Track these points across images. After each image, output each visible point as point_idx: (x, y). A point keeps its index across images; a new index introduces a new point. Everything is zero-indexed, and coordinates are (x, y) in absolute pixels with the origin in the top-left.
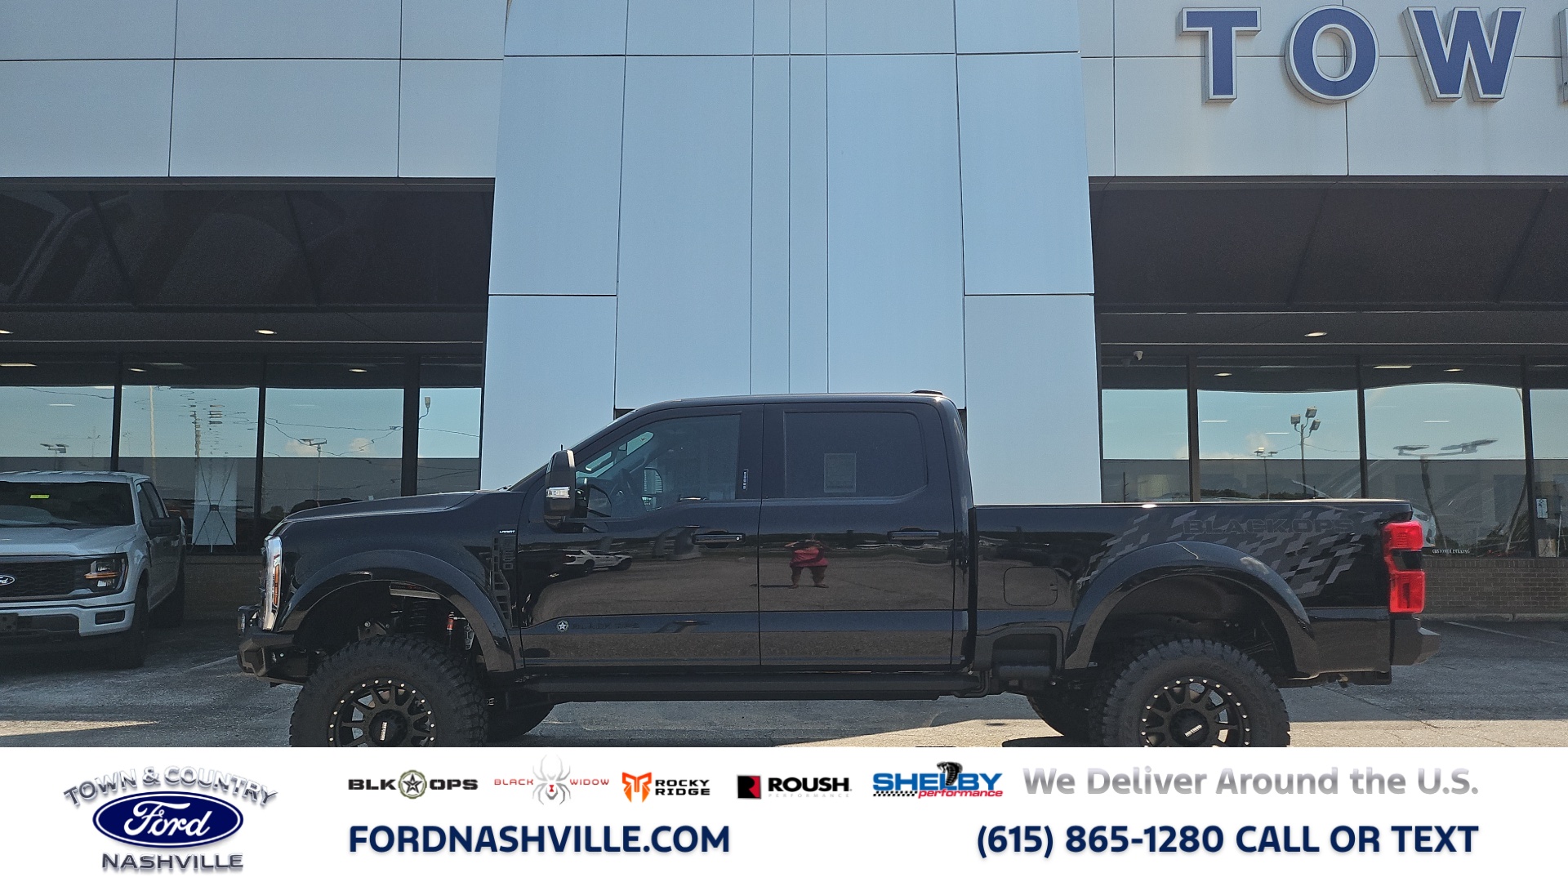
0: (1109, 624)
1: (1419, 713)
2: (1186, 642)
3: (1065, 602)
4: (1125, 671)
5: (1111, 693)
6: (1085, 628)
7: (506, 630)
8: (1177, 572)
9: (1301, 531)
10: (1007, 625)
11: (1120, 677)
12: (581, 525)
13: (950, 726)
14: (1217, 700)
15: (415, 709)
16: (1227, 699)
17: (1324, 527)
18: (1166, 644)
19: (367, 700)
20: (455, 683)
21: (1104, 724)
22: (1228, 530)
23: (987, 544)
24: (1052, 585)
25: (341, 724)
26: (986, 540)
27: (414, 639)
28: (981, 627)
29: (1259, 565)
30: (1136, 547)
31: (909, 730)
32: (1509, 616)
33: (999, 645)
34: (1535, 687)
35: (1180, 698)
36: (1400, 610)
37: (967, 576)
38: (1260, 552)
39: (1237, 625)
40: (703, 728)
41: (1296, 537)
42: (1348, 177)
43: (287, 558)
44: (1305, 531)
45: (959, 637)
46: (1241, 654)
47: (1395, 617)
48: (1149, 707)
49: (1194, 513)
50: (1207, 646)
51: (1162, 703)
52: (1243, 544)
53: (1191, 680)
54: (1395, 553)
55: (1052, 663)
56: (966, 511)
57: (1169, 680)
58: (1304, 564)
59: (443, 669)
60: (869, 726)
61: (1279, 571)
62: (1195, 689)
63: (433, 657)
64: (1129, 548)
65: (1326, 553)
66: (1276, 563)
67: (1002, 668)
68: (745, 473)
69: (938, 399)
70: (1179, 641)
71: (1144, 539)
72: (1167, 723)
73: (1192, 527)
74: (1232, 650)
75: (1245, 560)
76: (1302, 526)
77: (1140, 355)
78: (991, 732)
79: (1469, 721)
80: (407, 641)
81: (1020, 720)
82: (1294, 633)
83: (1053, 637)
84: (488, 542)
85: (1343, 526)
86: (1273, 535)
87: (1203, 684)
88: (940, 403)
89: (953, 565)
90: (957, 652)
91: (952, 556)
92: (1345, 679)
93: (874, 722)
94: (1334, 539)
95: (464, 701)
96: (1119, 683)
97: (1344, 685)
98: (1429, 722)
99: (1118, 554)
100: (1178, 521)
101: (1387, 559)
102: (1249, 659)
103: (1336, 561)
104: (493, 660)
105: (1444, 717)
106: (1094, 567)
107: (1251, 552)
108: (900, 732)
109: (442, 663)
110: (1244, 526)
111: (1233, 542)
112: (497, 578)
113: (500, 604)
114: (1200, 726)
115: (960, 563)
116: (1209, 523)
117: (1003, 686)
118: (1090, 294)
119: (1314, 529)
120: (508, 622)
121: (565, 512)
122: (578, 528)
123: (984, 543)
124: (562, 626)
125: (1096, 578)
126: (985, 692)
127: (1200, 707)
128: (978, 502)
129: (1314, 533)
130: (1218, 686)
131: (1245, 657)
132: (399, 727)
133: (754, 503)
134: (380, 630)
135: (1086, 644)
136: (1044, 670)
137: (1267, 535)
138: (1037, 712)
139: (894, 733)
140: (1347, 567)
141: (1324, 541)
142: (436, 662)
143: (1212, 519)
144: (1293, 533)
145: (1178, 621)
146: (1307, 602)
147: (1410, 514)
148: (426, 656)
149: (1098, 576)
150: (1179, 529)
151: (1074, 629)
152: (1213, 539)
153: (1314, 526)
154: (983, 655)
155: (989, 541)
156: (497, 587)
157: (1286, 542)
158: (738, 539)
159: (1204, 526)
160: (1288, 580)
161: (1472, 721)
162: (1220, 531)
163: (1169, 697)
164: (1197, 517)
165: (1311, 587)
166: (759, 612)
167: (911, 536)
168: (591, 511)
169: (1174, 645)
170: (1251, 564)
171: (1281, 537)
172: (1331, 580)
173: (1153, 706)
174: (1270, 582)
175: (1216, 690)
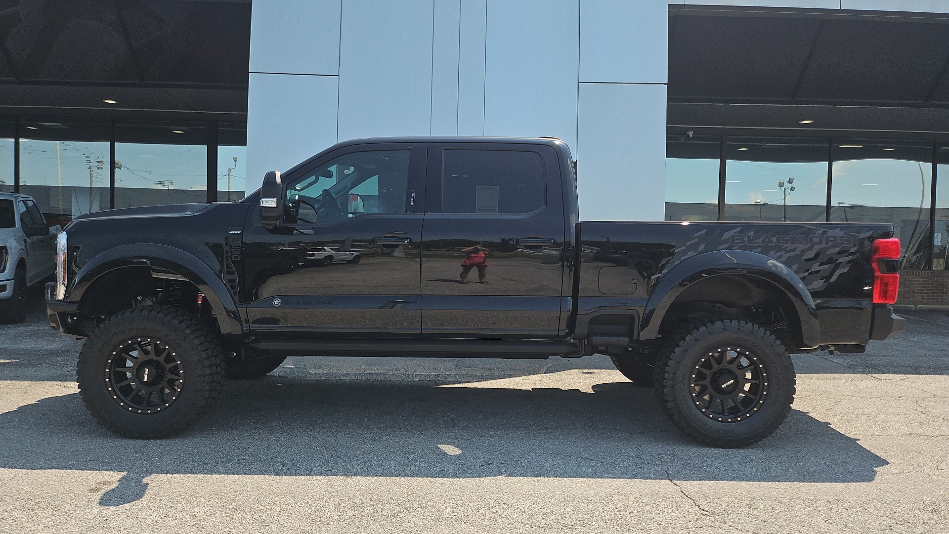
0: (673, 308)
1: (866, 369)
2: (727, 322)
3: (642, 292)
4: (682, 342)
5: (671, 357)
6: (656, 311)
7: (235, 304)
8: (720, 273)
9: (815, 243)
10: (600, 307)
11: (678, 346)
12: (292, 229)
13: (557, 373)
14: (744, 362)
15: (169, 359)
16: (752, 362)
18: (713, 323)
19: (135, 353)
20: (197, 342)
21: (665, 379)
22: (763, 242)
23: (587, 251)
24: (633, 280)
25: (114, 369)
26: (587, 248)
27: (167, 310)
28: (581, 309)
29: (780, 267)
30: (696, 253)
31: (530, 376)
32: (913, 306)
33: (592, 322)
34: (938, 353)
35: (720, 360)
36: (880, 302)
37: (572, 274)
38: (784, 259)
39: (760, 310)
40: (391, 372)
41: (811, 248)
42: (840, 11)
43: (71, 248)
44: (818, 243)
45: (565, 316)
46: (766, 331)
47: (875, 306)
48: (697, 367)
49: (739, 229)
50: (742, 325)
51: (707, 365)
52: (772, 253)
53: (729, 349)
54: (879, 261)
55: (630, 335)
56: (574, 226)
57: (714, 348)
58: (815, 267)
59: (188, 331)
60: (503, 373)
61: (797, 272)
62: (731, 354)
63: (181, 322)
64: (690, 254)
65: (830, 261)
66: (795, 267)
67: (594, 338)
68: (413, 194)
69: (557, 142)
70: (722, 321)
71: (702, 247)
72: (709, 378)
73: (737, 239)
74: (759, 328)
75: (770, 263)
76: (816, 240)
77: (691, 134)
78: (584, 378)
79: (900, 375)
80: (162, 310)
81: (604, 370)
82: (803, 316)
83: (632, 317)
84: (220, 240)
85: (844, 240)
86: (794, 246)
87: (737, 352)
88: (558, 146)
89: (563, 266)
90: (564, 324)
91: (562, 259)
92: (833, 348)
93: (506, 370)
94: (838, 249)
95: (204, 355)
96: (677, 350)
97: (831, 353)
98: (874, 375)
99: (683, 258)
100: (727, 235)
101: (874, 265)
102: (771, 335)
103: (838, 266)
104: (227, 326)
105: (883, 372)
106: (663, 267)
107: (778, 258)
108: (524, 377)
109: (187, 327)
110: (774, 239)
111: (765, 251)
112: (228, 267)
113: (231, 285)
114: (732, 381)
115: (567, 264)
116: (749, 237)
117: (594, 350)
118: (664, 84)
119: (824, 243)
120: (237, 298)
121: (275, 218)
122: (290, 231)
123: (586, 250)
124: (277, 302)
125: (665, 275)
126: (582, 353)
127: (733, 367)
128: (582, 219)
129: (823, 246)
130: (747, 353)
131: (768, 333)
132: (157, 372)
133: (420, 216)
134: (149, 302)
135: (656, 322)
136: (625, 340)
137: (790, 246)
138: (616, 366)
139: (519, 378)
140: (845, 270)
141: (829, 252)
142: (183, 325)
143: (751, 234)
144: (808, 246)
145: (720, 307)
146: (815, 294)
147: (892, 233)
148: (175, 321)
149: (666, 274)
150: (727, 240)
151: (647, 312)
152: (751, 248)
153: (824, 241)
154: (582, 328)
155: (590, 249)
156: (228, 273)
157: (804, 251)
158: (406, 242)
159: (745, 239)
160: (803, 279)
161: (902, 375)
162: (757, 242)
163: (711, 359)
164: (741, 232)
165: (819, 284)
166: (421, 295)
167: (533, 243)
168: (300, 219)
169: (718, 324)
170: (775, 266)
171: (801, 247)
172: (833, 279)
173: (700, 367)
174: (788, 278)
175: (746, 356)
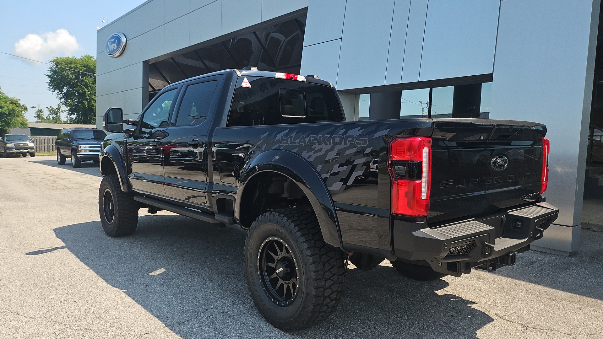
7: (125, 176)
9: (336, 143)
17: (349, 141)
41: (332, 149)
44: (339, 144)
48: (260, 250)
49: (287, 131)
53: (276, 238)
57: (268, 236)
58: (336, 168)
65: (348, 162)
66: (320, 167)
71: (264, 147)
73: (284, 140)
76: (337, 140)
85: (361, 140)
90: (208, 203)
94: (354, 150)
99: (254, 157)
100: (279, 136)
103: (354, 168)
107: (308, 158)
110: (307, 140)
113: (125, 166)
114: (282, 269)
116: (291, 138)
119: (343, 143)
120: (126, 173)
124: (133, 176)
129: (343, 146)
130: (286, 245)
137: (317, 147)
140: (361, 173)
143: (294, 135)
144: (331, 146)
150: (278, 141)
153: (343, 140)
154: (215, 207)
156: (124, 160)
157: (327, 151)
160: (325, 180)
162: (296, 143)
165: (338, 186)
172: (350, 182)
